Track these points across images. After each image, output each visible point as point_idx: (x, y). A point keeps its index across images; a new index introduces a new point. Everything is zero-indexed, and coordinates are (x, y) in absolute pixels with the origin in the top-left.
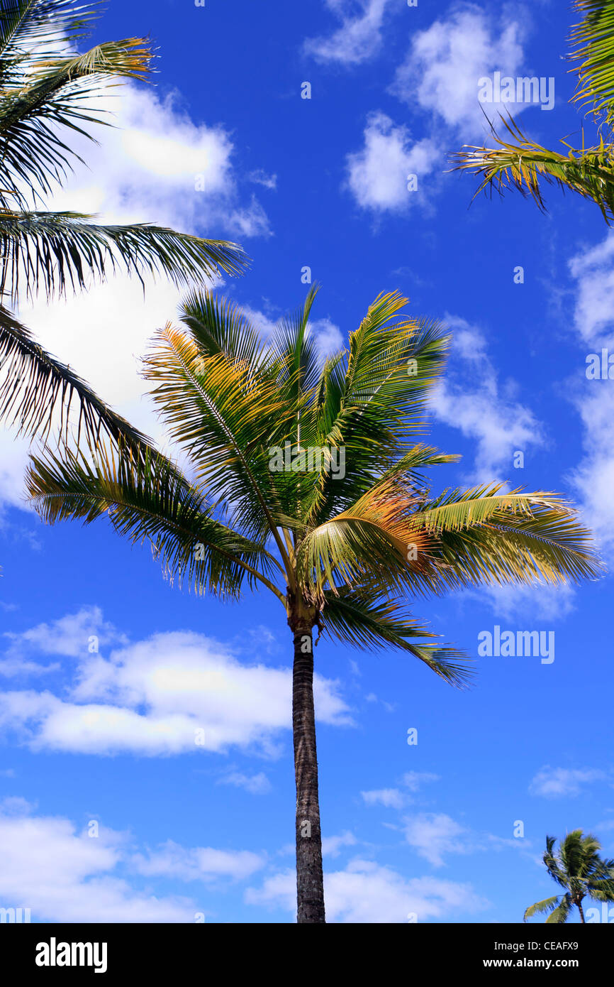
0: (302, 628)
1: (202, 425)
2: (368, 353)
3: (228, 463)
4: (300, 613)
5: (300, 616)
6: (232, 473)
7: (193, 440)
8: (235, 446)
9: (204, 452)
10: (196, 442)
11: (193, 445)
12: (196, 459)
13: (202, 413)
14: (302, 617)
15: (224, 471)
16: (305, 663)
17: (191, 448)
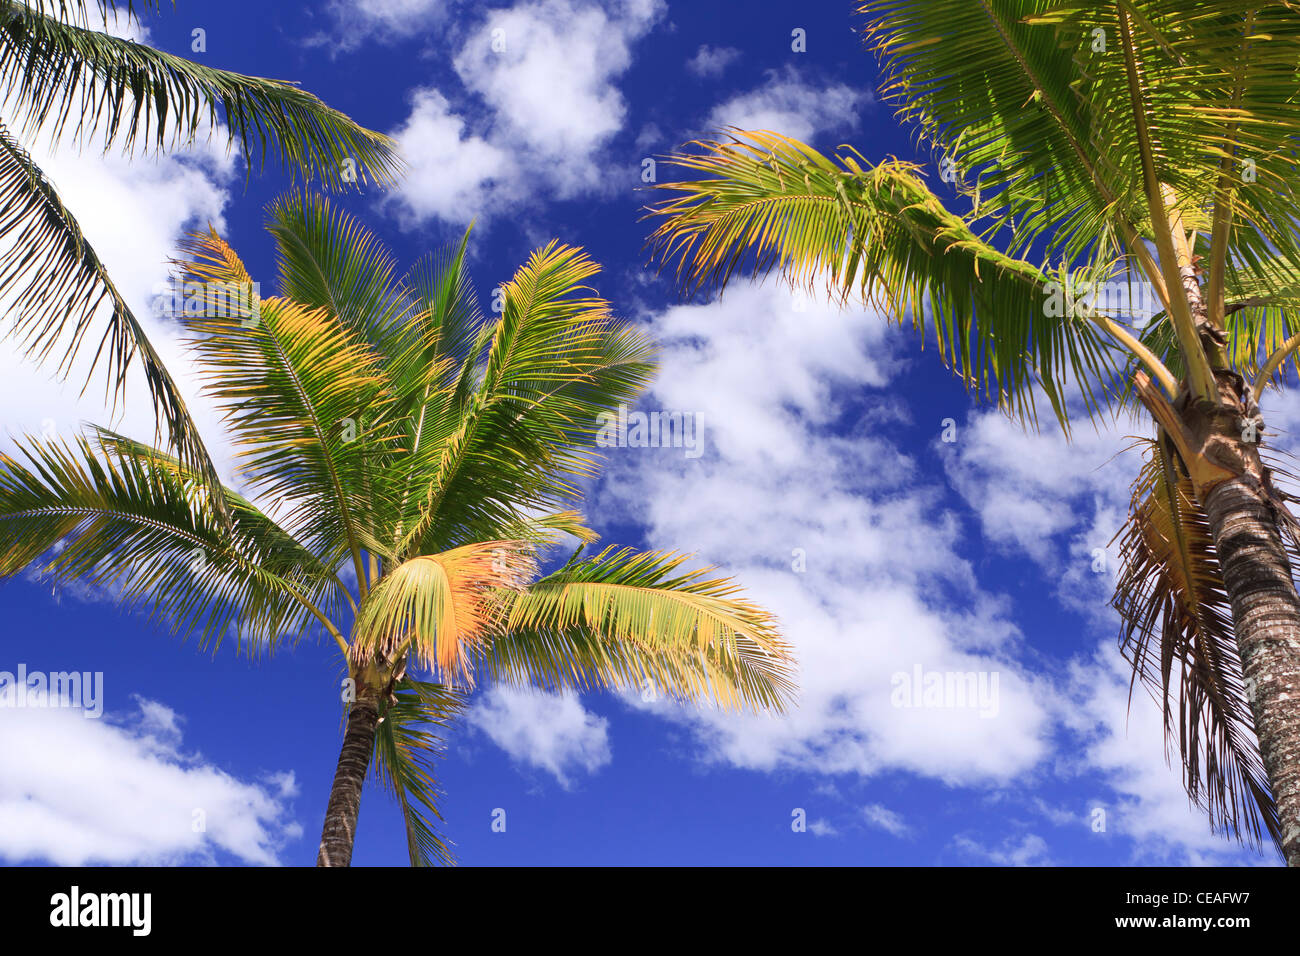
0: (365, 699)
1: (265, 382)
2: (535, 330)
3: (298, 444)
4: (368, 676)
5: (366, 681)
6: (300, 459)
7: (242, 400)
8: (315, 422)
9: (256, 421)
10: (247, 403)
11: (241, 406)
12: (236, 428)
13: (268, 364)
14: (370, 683)
15: (291, 454)
16: (360, 750)
17: (234, 410)
